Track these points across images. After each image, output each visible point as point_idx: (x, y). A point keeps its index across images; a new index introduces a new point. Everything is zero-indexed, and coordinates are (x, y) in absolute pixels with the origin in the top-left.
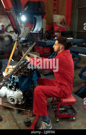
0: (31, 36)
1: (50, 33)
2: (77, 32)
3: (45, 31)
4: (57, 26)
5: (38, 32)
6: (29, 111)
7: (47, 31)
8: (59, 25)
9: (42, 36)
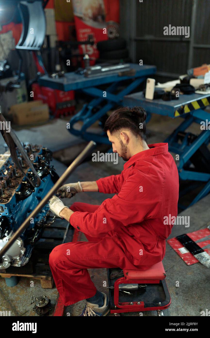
0: (21, 57)
1: (69, 47)
2: (136, 40)
3: (57, 42)
4: (86, 27)
5: (37, 48)
6: (44, 277)
7: (60, 43)
8: (90, 23)
9: (49, 56)
